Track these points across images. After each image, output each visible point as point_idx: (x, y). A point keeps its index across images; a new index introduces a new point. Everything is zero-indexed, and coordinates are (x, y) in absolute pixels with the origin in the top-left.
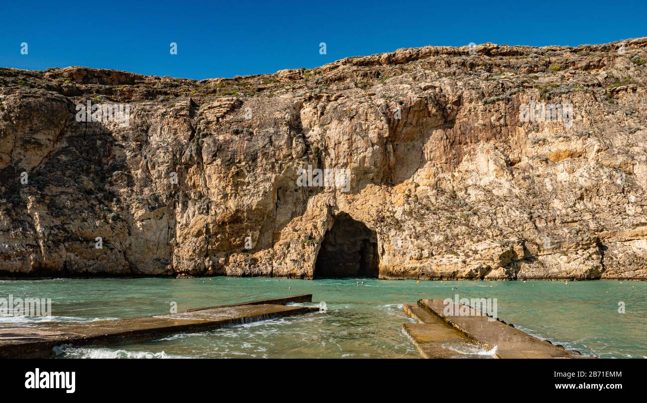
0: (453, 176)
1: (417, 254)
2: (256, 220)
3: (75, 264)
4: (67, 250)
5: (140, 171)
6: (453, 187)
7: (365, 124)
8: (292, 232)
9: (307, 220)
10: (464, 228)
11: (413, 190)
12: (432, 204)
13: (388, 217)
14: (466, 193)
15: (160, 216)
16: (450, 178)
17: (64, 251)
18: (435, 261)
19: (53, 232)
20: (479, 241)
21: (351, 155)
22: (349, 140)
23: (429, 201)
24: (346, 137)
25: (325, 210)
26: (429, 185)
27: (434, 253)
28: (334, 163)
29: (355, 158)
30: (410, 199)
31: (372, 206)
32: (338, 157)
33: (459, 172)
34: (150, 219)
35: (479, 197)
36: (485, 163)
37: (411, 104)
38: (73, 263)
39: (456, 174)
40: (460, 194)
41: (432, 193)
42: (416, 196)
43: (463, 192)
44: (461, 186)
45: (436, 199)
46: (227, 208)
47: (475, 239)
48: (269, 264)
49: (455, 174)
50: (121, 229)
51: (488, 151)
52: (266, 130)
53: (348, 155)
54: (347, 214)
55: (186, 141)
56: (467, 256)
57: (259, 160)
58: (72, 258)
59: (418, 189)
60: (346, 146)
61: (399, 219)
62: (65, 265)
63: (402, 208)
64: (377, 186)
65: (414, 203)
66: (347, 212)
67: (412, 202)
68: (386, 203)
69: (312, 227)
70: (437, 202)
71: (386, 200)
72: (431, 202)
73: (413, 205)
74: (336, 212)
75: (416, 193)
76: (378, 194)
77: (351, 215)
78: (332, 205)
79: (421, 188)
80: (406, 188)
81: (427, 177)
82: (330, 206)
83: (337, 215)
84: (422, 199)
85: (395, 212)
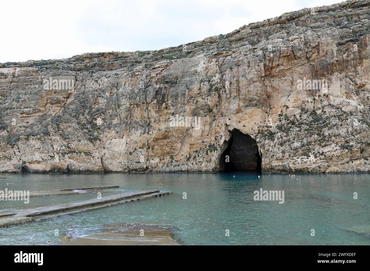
0: (314, 99)
1: (280, 156)
2: (178, 136)
3: (73, 165)
4: (69, 158)
5: (111, 110)
6: (314, 107)
7: (248, 69)
8: (201, 143)
9: (211, 135)
10: (316, 136)
12: (297, 120)
13: (266, 131)
14: (323, 111)
15: (122, 136)
16: (312, 100)
17: (68, 158)
18: (292, 161)
19: (62, 148)
20: (325, 146)
21: (239, 90)
22: (237, 80)
23: (295, 118)
24: (235, 79)
25: (223, 128)
26: (296, 107)
28: (228, 96)
29: (242, 92)
30: (282, 117)
31: (255, 123)
32: (230, 93)
33: (319, 96)
34: (116, 138)
35: (332, 113)
36: (339, 88)
37: (280, 52)
38: (72, 165)
39: (317, 98)
40: (319, 112)
41: (297, 113)
42: (286, 115)
43: (321, 111)
44: (320, 106)
45: (300, 116)
46: (160, 130)
47: (323, 144)
48: (187, 164)
49: (315, 97)
50: (99, 145)
51: (341, 80)
52: (184, 79)
53: (237, 90)
54: (239, 130)
55: (137, 90)
57: (179, 99)
58: (72, 163)
59: (288, 110)
60: (236, 85)
61: (273, 132)
62: (68, 166)
63: (276, 124)
64: (260, 109)
65: (284, 120)
66: (238, 129)
67: (283, 119)
68: (265, 121)
69: (214, 140)
70: (300, 119)
71: (265, 119)
72: (297, 119)
73: (283, 122)
74: (231, 129)
75: (286, 113)
76: (260, 115)
77: (240, 130)
78: (228, 124)
79: (291, 109)
80: (280, 110)
81: (295, 101)
82: (227, 125)
83: (232, 130)
84: (290, 117)
85: (271, 127)
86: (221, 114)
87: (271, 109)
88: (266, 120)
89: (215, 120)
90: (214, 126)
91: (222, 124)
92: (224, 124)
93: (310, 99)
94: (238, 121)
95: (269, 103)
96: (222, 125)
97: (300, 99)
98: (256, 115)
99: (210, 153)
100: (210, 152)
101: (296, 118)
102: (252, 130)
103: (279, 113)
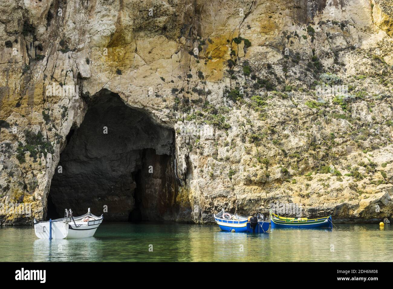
0: (311, 31)
6: (314, 51)
9: (31, 104)
10: (343, 123)
11: (241, 53)
12: (278, 79)
13: (196, 102)
14: (336, 62)
16: (306, 33)
18: (295, 187)
23: (271, 73)
26: (271, 45)
27: (291, 171)
30: (236, 69)
31: (163, 79)
33: (322, 23)
35: (363, 68)
39: (316, 28)
40: (327, 63)
41: (275, 60)
42: (246, 63)
43: (331, 60)
44: (327, 49)
54: (115, 96)
56: (357, 176)
59: (251, 51)
61: (218, 106)
63: (222, 85)
64: (173, 43)
65: (243, 76)
66: (116, 91)
67: (240, 74)
68: (190, 76)
69: (41, 119)
70: (286, 77)
71: (190, 70)
72: (276, 75)
73: (242, 80)
74: (92, 90)
75: (246, 58)
76: (175, 57)
77: (122, 96)
78: (84, 75)
79: (255, 49)
80: (228, 49)
81: (266, 31)
82: (80, 79)
83: (95, 96)
84: (259, 70)
85: (209, 93)
86: (62, 43)
87: (203, 43)
88: (191, 73)
89: (39, 58)
90: (38, 76)
91: (64, 72)
92: (71, 74)
93: (301, 31)
94: (115, 69)
95: (197, 28)
96: (66, 75)
97: (277, 27)
98: (163, 57)
99: (32, 159)
100: (31, 156)
101: (273, 73)
102: (157, 96)
103: (228, 57)
